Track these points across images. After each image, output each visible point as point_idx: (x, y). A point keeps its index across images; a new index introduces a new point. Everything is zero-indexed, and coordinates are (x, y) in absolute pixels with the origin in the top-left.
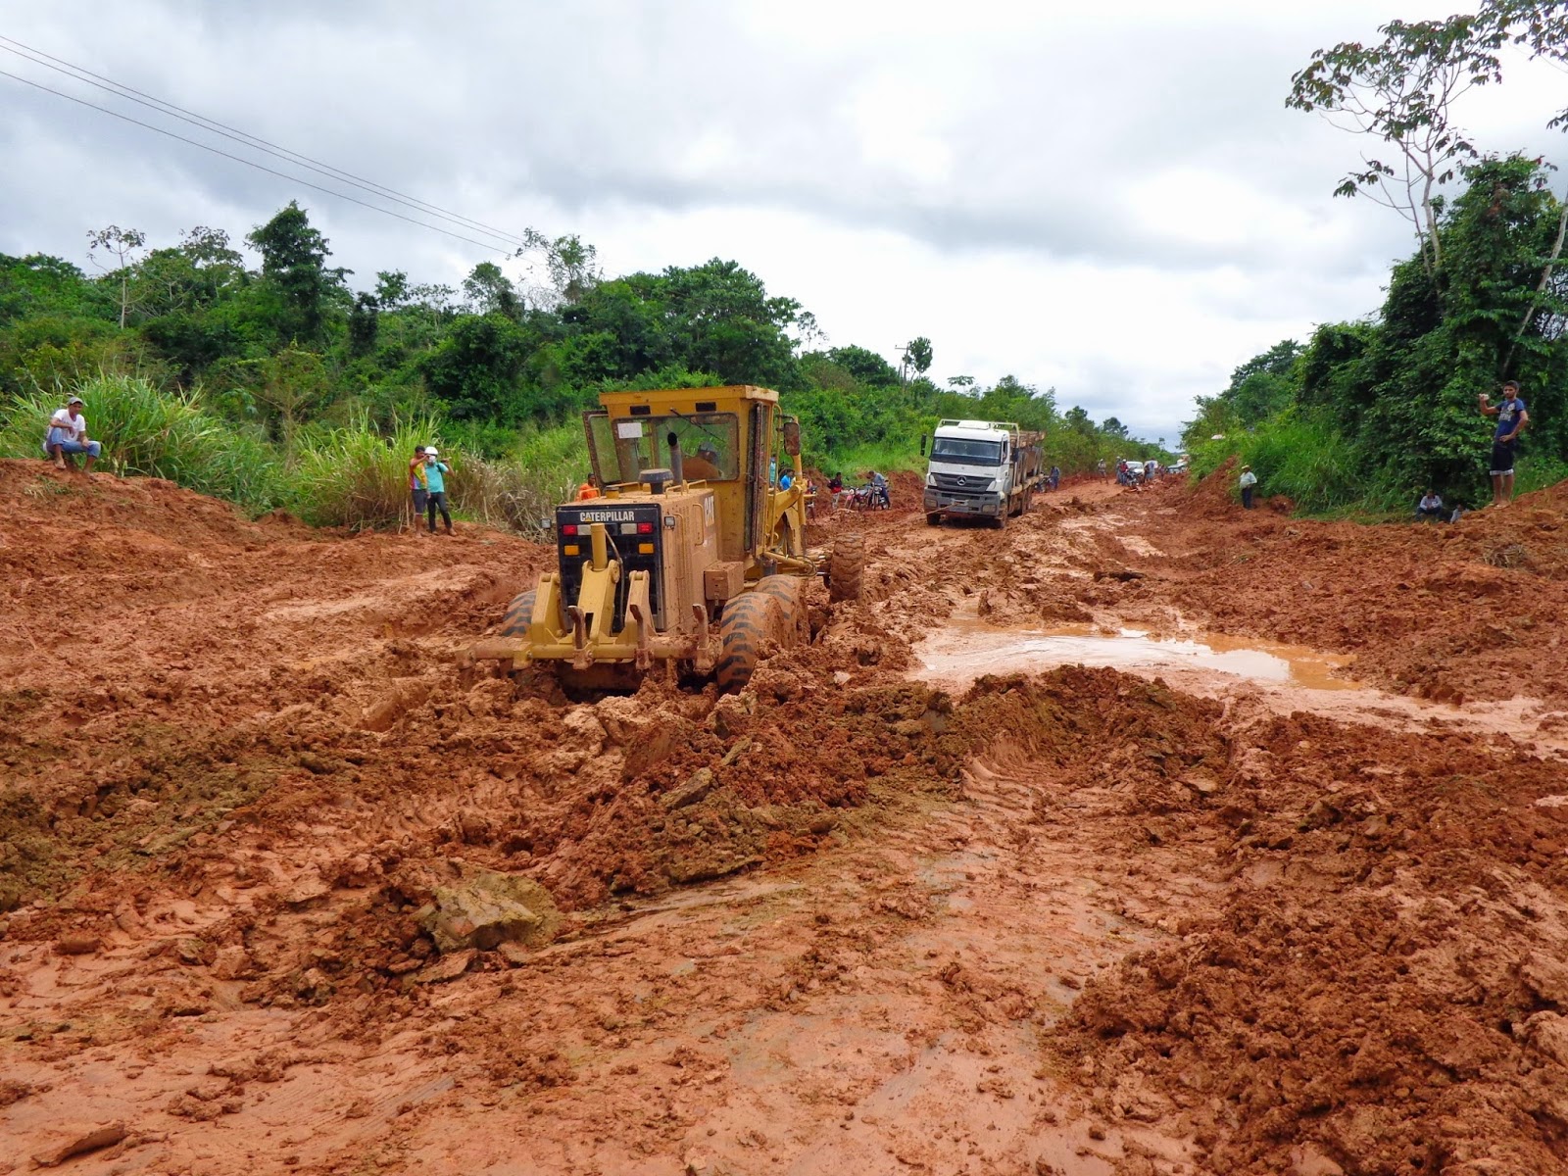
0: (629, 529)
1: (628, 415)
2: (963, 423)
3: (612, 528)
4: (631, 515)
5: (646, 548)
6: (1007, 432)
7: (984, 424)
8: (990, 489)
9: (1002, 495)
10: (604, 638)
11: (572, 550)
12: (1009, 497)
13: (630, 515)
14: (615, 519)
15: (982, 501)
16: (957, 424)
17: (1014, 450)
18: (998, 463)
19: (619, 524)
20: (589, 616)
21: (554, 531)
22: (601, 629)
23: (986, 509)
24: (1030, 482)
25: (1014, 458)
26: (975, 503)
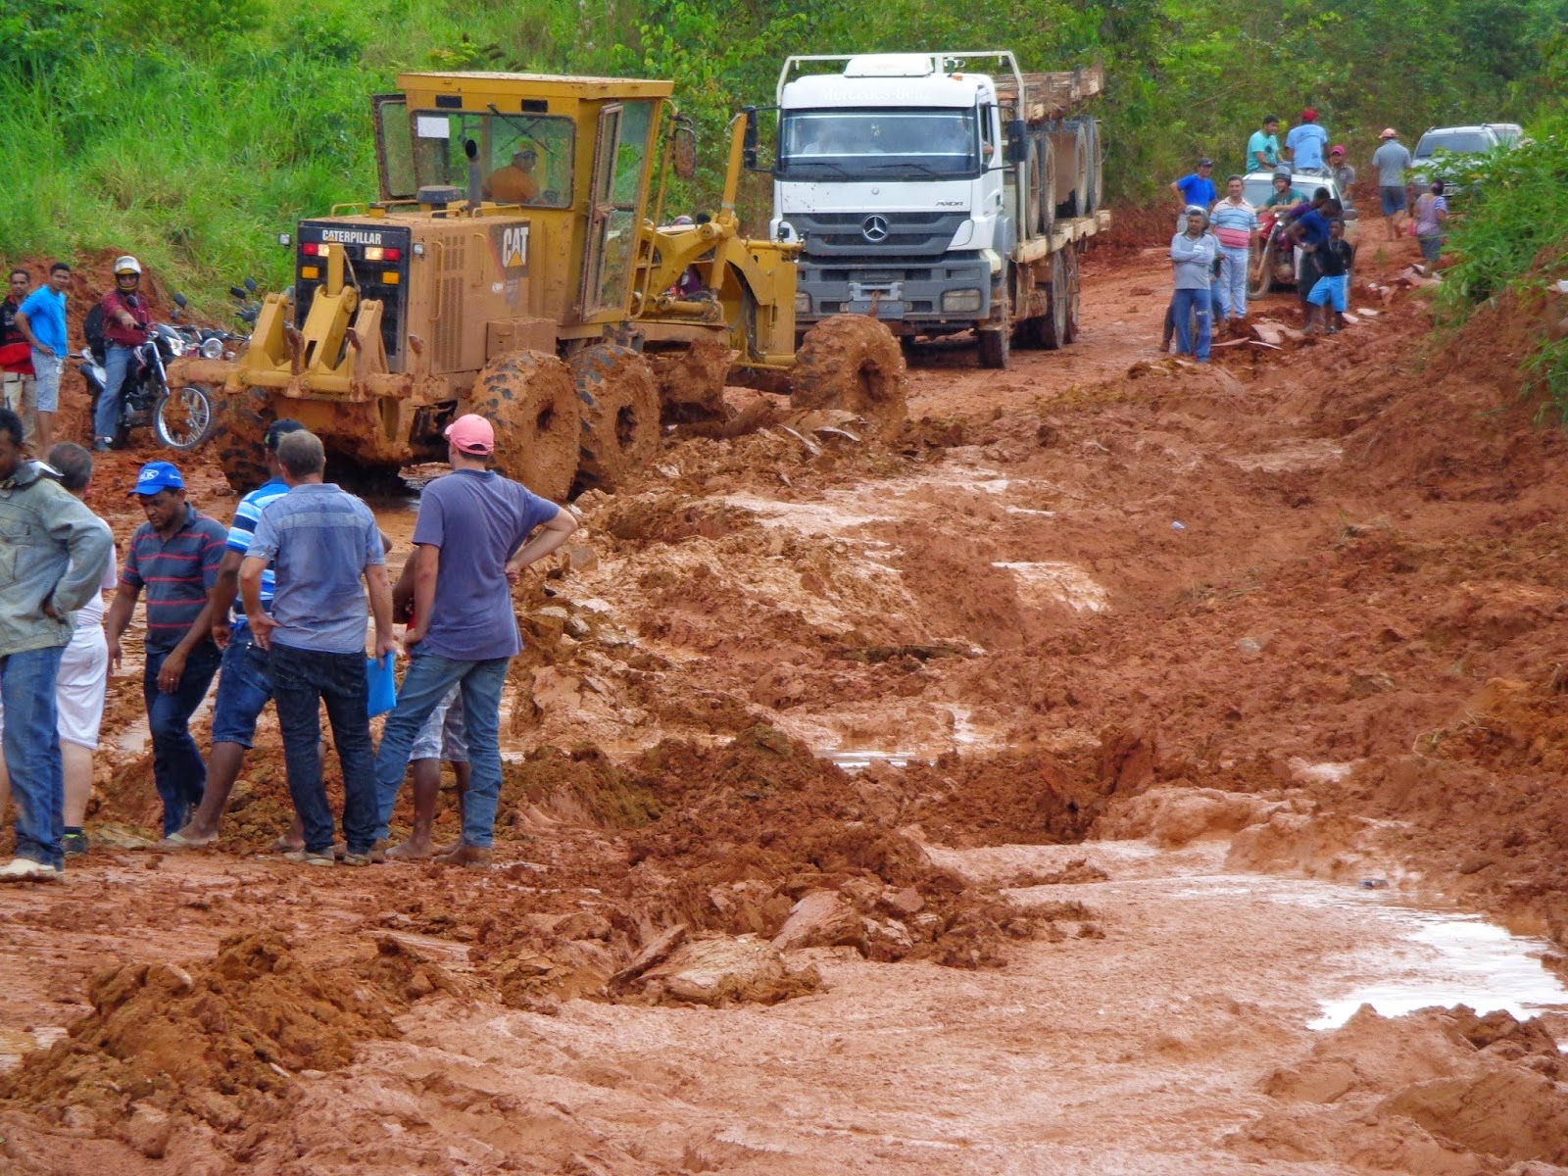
0: (374, 254)
1: (433, 107)
2: (858, 62)
3: (354, 252)
4: (378, 236)
5: (390, 278)
6: (986, 79)
7: (918, 61)
8: (958, 243)
9: (994, 261)
10: (324, 369)
11: (310, 272)
12: (1015, 268)
13: (376, 238)
14: (360, 241)
15: (938, 280)
16: (839, 67)
17: (1011, 128)
18: (969, 168)
19: (364, 247)
20: (312, 344)
21: (294, 250)
22: (322, 358)
23: (953, 303)
24: (1068, 232)
25: (1014, 153)
26: (920, 289)
